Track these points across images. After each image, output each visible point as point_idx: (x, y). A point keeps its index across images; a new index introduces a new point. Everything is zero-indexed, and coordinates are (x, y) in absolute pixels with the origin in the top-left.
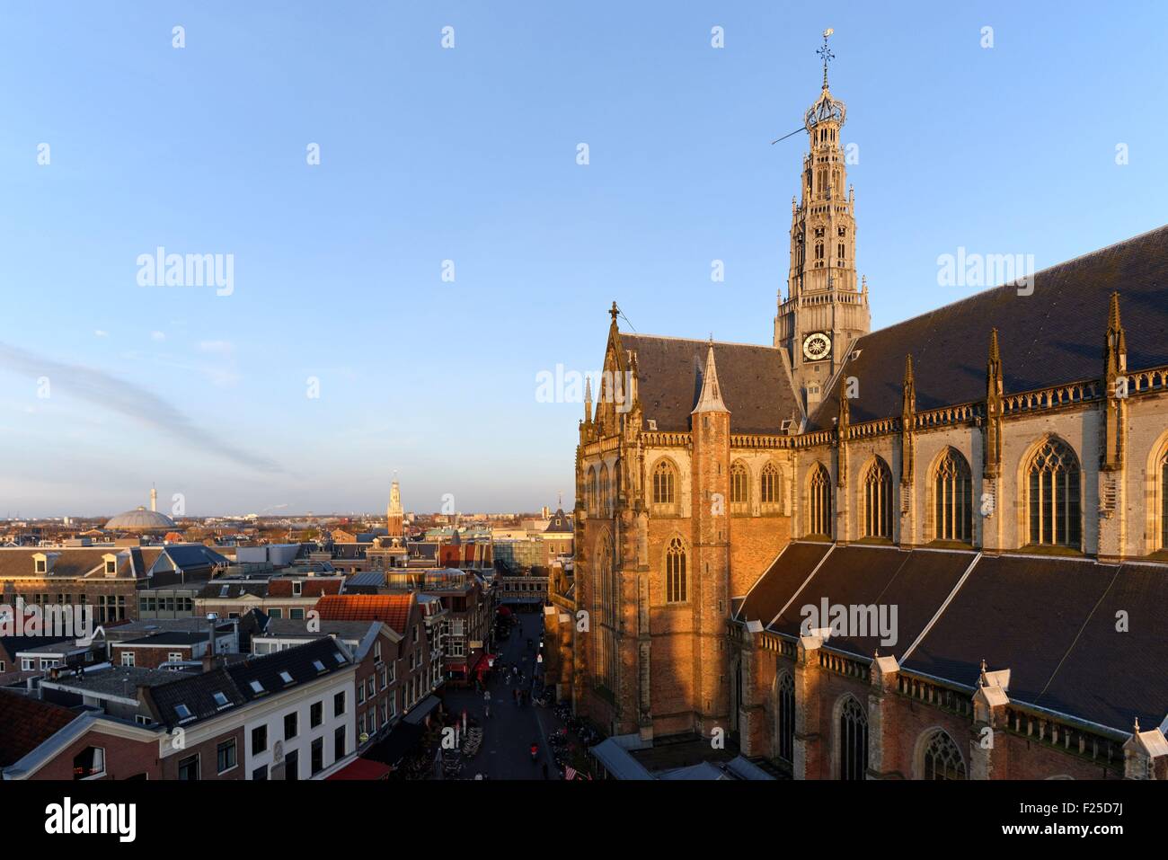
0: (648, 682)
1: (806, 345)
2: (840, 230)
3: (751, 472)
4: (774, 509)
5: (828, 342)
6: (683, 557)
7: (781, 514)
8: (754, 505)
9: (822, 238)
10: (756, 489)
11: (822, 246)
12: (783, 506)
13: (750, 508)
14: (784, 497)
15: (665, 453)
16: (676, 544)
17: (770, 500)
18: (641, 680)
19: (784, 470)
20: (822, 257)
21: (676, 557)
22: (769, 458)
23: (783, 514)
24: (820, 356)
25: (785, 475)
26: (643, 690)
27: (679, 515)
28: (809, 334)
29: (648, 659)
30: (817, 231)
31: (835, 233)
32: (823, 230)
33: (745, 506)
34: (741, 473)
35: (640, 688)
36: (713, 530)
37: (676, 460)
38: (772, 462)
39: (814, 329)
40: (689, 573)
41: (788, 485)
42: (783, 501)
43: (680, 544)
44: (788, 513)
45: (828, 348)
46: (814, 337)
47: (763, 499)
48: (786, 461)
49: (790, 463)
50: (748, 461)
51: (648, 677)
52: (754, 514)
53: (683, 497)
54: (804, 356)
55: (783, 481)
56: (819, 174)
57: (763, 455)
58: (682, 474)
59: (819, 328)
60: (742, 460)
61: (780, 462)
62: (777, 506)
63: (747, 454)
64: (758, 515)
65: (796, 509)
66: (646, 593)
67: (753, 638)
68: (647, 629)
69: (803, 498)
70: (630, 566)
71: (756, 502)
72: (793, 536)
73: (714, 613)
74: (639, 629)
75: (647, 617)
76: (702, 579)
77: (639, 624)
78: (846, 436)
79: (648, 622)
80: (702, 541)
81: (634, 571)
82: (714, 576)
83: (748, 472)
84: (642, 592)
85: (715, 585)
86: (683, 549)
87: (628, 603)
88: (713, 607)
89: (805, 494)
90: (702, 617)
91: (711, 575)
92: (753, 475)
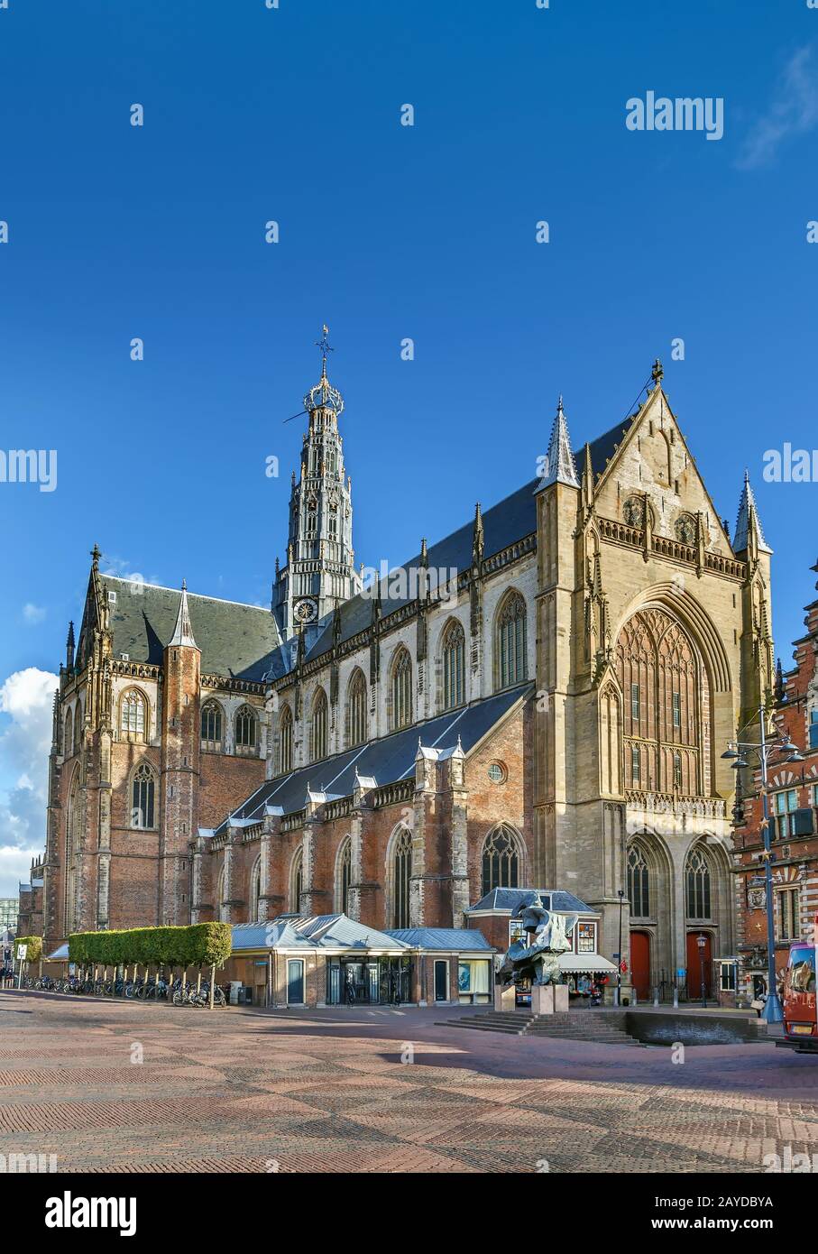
0: (107, 894)
1: (296, 609)
2: (331, 506)
3: (224, 712)
4: (250, 752)
5: (316, 606)
6: (152, 785)
7: (256, 758)
8: (227, 745)
9: (314, 512)
10: (229, 729)
11: (315, 520)
12: (259, 749)
13: (223, 746)
14: (260, 740)
15: (135, 682)
16: (144, 771)
17: (246, 742)
18: (98, 892)
19: (260, 715)
21: (144, 785)
22: (244, 702)
23: (258, 757)
24: (308, 620)
25: (261, 721)
26: (101, 901)
27: (148, 744)
28: (299, 599)
29: (108, 872)
31: (326, 508)
33: (218, 745)
35: (98, 900)
37: (146, 690)
38: (248, 706)
39: (303, 595)
40: (156, 800)
41: (264, 730)
42: (258, 745)
43: (148, 772)
44: (263, 755)
45: (316, 611)
46: (303, 602)
47: (238, 740)
48: (262, 707)
50: (222, 701)
51: (106, 889)
52: (227, 753)
53: (153, 727)
54: (294, 619)
55: (259, 726)
57: (238, 698)
58: (152, 705)
59: (308, 594)
60: (216, 700)
61: (254, 706)
62: (253, 749)
63: (221, 695)
64: (232, 754)
65: (270, 751)
66: (107, 810)
67: (204, 842)
68: (108, 843)
69: (276, 741)
70: (92, 784)
71: (229, 742)
72: (267, 779)
73: (177, 835)
74: (100, 842)
75: (108, 832)
76: (166, 802)
77: (100, 838)
78: (301, 674)
79: (108, 837)
80: (168, 766)
81: (96, 789)
82: (179, 799)
83: (222, 713)
84: (104, 808)
85: (178, 807)
86: (152, 776)
87: (90, 819)
88: (176, 829)
89: (277, 737)
90: (166, 839)
91: (175, 799)
92: (228, 715)
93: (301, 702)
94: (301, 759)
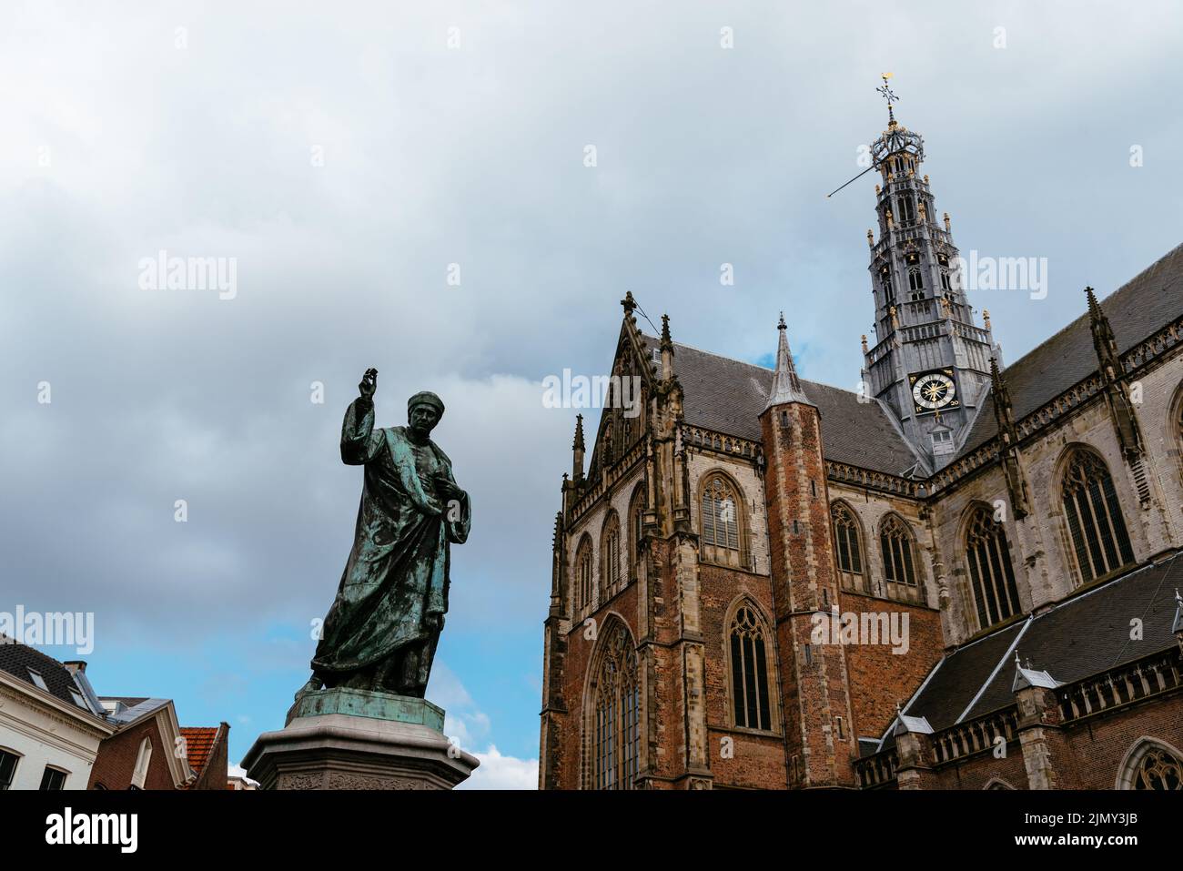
1: (917, 390)
2: (939, 258)
3: (861, 523)
4: (909, 595)
5: (949, 384)
6: (760, 644)
7: (923, 606)
8: (874, 580)
9: (916, 266)
10: (873, 553)
11: (919, 276)
12: (924, 591)
13: (868, 582)
14: (923, 576)
15: (720, 464)
16: (746, 619)
17: (901, 578)
19: (918, 533)
20: (920, 286)
21: (748, 642)
22: (889, 509)
23: (927, 604)
24: (941, 404)
25: (920, 542)
27: (748, 568)
28: (920, 375)
30: (908, 258)
31: (933, 260)
32: (916, 257)
33: (859, 579)
34: (847, 524)
36: (813, 586)
37: (738, 478)
38: (895, 517)
39: (925, 369)
40: (772, 675)
41: (927, 558)
42: (922, 583)
43: (752, 621)
44: (933, 602)
45: (951, 391)
46: (926, 379)
47: (889, 574)
48: (918, 520)
49: (924, 523)
50: (857, 506)
52: (878, 594)
53: (754, 540)
54: (916, 405)
55: (917, 551)
56: (900, 202)
57: (879, 503)
58: (750, 503)
59: (932, 367)
60: (846, 504)
61: (907, 518)
62: (913, 592)
63: (853, 495)
64: (884, 596)
65: (946, 594)
66: (698, 686)
67: (918, 745)
68: (703, 755)
69: (957, 572)
70: (665, 637)
71: (877, 575)
72: (947, 645)
73: (830, 740)
74: (688, 752)
75: (702, 731)
76: (799, 675)
77: (688, 744)
78: (1013, 438)
79: (702, 744)
80: (793, 607)
81: (673, 646)
82: (824, 668)
83: (857, 525)
84: (692, 681)
85: (826, 684)
86: (759, 629)
87: (663, 706)
88: (826, 728)
89: (959, 565)
90: (806, 751)
91: (816, 666)
92: (868, 529)
93: (1024, 484)
94: (1047, 586)
